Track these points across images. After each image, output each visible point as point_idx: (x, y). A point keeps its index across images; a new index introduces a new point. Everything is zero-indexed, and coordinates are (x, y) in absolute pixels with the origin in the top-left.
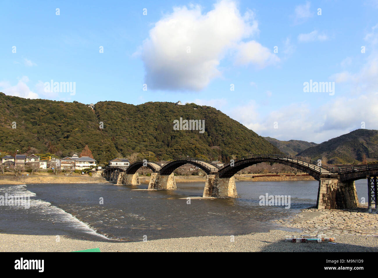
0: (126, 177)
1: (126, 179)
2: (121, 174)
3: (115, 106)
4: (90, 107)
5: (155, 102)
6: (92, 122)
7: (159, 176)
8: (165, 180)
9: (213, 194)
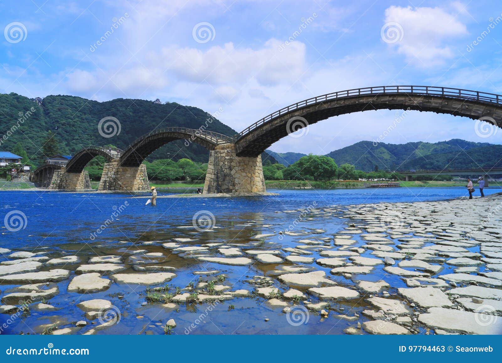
0: (66, 178)
1: (65, 181)
2: (57, 173)
3: (72, 102)
6: (38, 121)
7: (119, 168)
8: (130, 175)
9: (223, 187)
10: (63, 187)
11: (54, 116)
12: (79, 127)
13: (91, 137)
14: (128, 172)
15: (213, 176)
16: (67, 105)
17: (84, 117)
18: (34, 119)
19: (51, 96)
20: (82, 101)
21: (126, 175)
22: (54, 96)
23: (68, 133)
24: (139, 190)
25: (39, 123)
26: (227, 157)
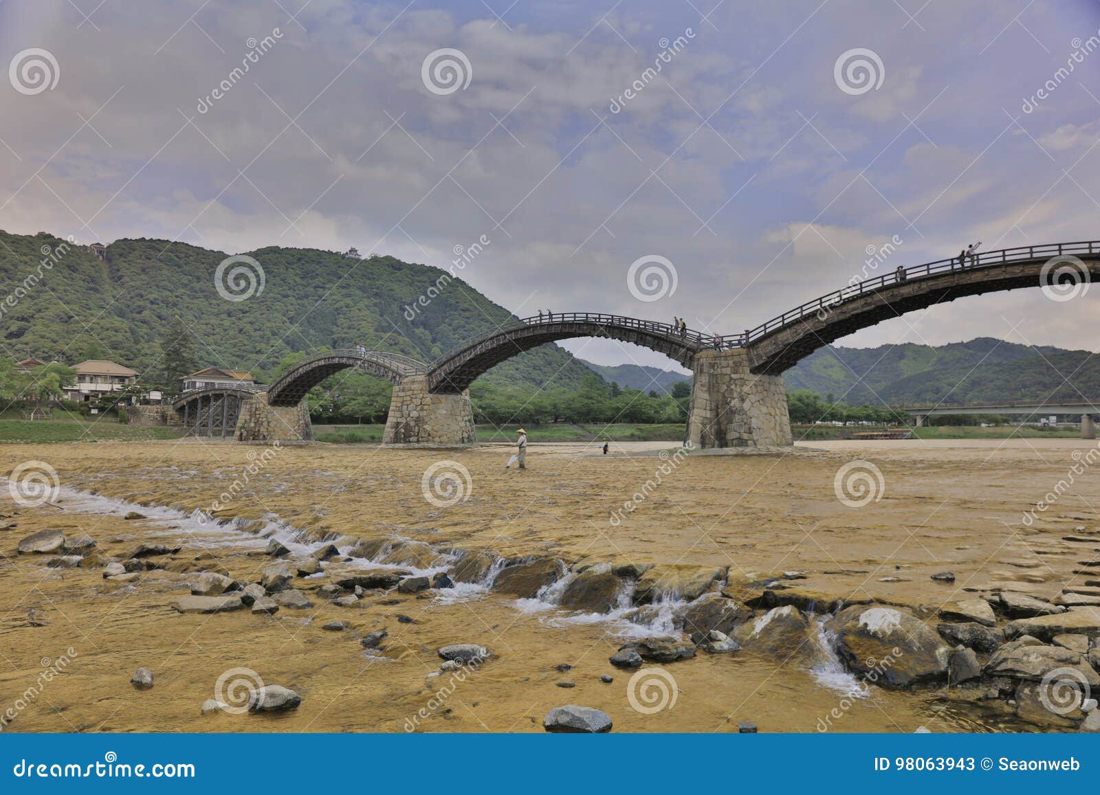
0: (266, 417)
1: (265, 424)
2: (248, 407)
4: (92, 254)
6: (98, 296)
7: (425, 396)
8: (444, 412)
9: (731, 435)
10: (261, 437)
11: (132, 283)
12: (187, 307)
13: (214, 330)
14: (441, 406)
15: (708, 414)
16: (161, 261)
17: (197, 286)
18: (91, 289)
19: (125, 239)
20: (190, 252)
21: (439, 411)
22: (131, 240)
23: (164, 319)
24: (463, 441)
25: (101, 299)
26: (733, 376)
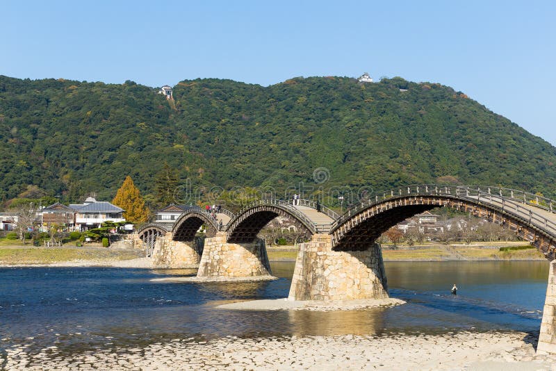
0: (171, 249)
1: (170, 253)
3: (218, 90)
4: (162, 94)
5: (310, 78)
7: (224, 245)
9: (313, 292)
14: (235, 251)
15: (301, 279)
20: (234, 87)
21: (234, 255)
24: (252, 275)
26: (319, 253)
